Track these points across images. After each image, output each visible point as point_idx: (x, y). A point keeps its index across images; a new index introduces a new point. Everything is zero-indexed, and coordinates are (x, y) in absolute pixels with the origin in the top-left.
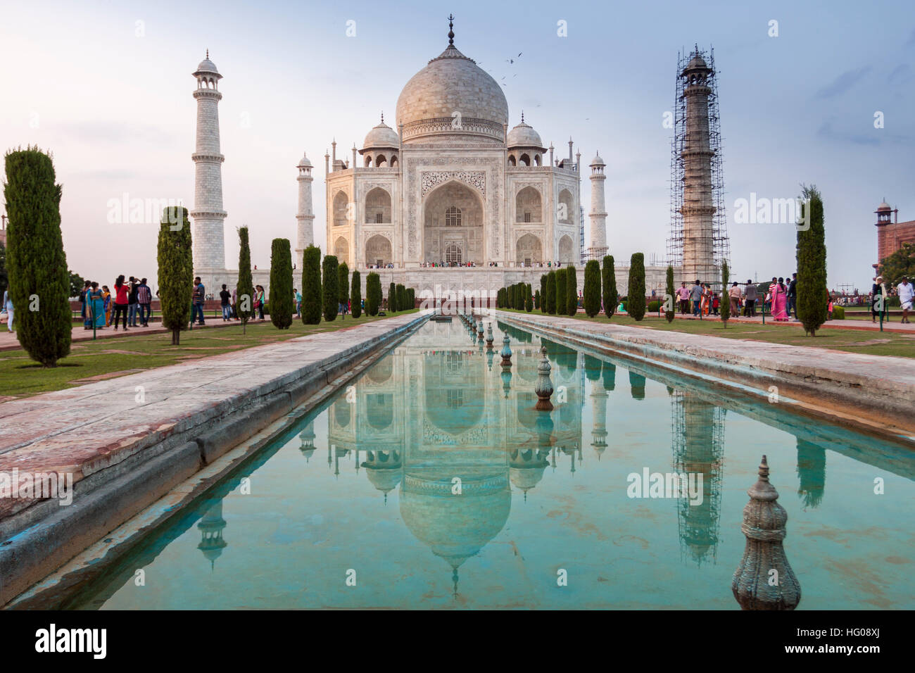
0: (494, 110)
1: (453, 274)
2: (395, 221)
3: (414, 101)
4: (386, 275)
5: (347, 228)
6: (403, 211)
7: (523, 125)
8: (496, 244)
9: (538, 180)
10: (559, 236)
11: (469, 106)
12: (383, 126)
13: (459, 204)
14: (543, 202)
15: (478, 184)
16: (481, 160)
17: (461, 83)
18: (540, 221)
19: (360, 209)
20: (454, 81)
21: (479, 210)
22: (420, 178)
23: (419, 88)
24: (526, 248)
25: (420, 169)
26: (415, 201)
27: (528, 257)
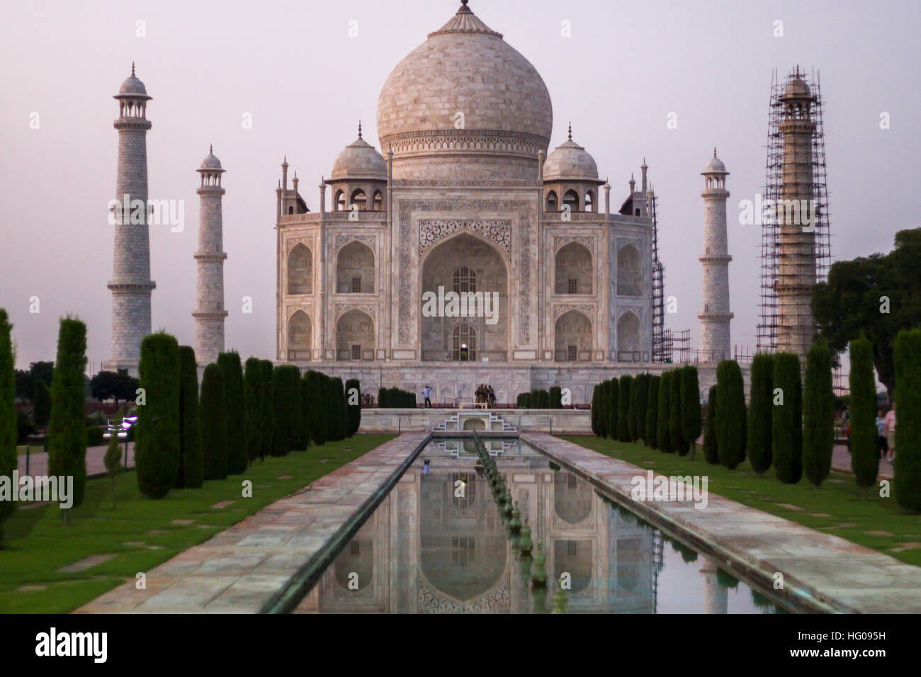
0: (529, 115)
1: (463, 371)
2: (380, 291)
3: (406, 102)
4: (372, 371)
5: (309, 299)
6: (391, 276)
7: (571, 146)
8: (525, 326)
9: (587, 232)
10: (617, 314)
11: (491, 113)
12: (361, 145)
13: (473, 263)
14: (594, 264)
15: (500, 238)
16: (506, 204)
17: (478, 78)
18: (591, 292)
19: (330, 273)
20: (467, 74)
21: (503, 272)
22: (417, 230)
23: (414, 82)
24: (570, 330)
25: (417, 215)
26: (409, 262)
27: (572, 344)
